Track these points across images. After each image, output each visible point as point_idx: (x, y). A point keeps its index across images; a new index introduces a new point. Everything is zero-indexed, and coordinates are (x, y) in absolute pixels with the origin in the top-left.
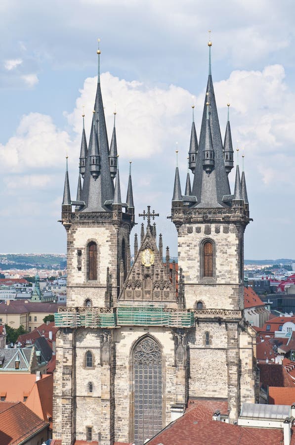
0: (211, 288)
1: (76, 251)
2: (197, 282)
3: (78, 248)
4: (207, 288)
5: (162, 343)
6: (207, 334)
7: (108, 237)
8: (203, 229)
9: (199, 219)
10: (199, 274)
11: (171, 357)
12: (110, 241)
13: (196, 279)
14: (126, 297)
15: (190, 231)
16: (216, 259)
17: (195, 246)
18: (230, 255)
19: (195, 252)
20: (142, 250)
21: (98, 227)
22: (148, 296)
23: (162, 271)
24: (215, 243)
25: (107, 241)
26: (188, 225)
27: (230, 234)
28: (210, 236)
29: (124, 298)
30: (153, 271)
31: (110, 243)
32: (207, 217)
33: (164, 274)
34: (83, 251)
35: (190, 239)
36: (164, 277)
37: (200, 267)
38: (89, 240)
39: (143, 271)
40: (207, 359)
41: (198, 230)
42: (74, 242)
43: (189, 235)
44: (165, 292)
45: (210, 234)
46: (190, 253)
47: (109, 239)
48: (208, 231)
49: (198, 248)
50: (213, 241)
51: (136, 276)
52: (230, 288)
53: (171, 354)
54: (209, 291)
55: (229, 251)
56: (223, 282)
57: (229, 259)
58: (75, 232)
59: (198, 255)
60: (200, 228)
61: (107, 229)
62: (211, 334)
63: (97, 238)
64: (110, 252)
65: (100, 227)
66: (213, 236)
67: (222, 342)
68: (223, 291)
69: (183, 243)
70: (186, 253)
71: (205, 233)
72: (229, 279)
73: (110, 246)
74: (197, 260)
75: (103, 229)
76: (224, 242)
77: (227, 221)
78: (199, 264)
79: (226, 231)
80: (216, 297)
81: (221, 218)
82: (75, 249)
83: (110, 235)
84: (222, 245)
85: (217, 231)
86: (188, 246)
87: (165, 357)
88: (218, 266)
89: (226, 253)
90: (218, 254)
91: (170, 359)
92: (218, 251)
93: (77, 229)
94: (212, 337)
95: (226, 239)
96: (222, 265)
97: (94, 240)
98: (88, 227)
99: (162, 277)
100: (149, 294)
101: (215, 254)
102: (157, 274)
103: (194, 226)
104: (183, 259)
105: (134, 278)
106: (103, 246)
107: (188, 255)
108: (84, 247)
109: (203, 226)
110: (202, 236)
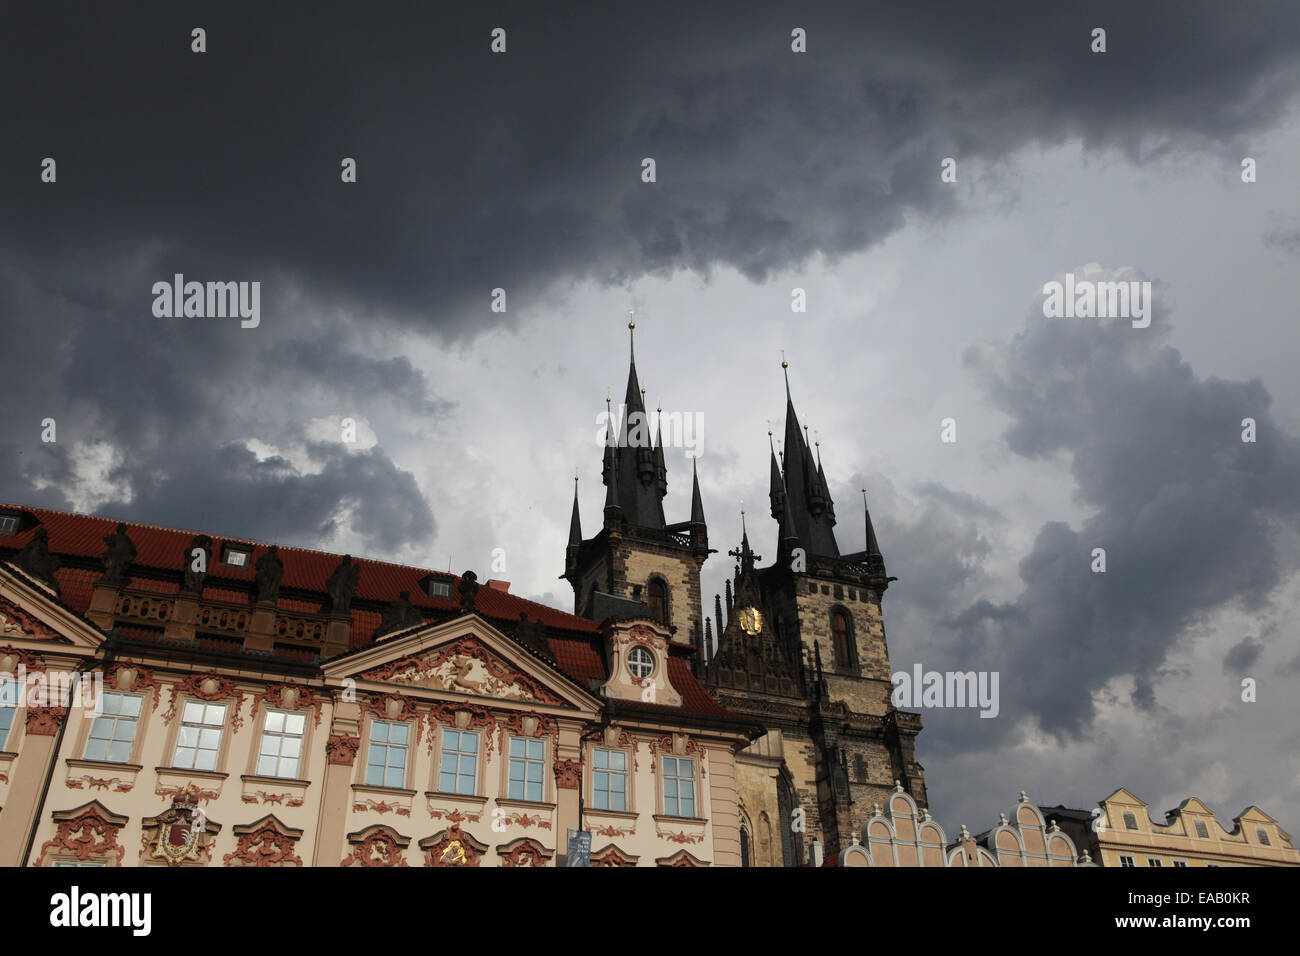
0: (855, 683)
1: (630, 589)
2: (833, 672)
3: (632, 585)
4: (848, 683)
5: (790, 770)
6: (859, 757)
7: (685, 575)
8: (832, 590)
9: (828, 572)
10: (833, 658)
11: (807, 796)
12: (688, 583)
13: (830, 666)
14: (720, 682)
15: (813, 589)
16: (857, 639)
17: (824, 614)
18: (874, 636)
19: (824, 623)
20: (742, 607)
21: (667, 556)
22: (756, 684)
23: (775, 646)
24: (850, 613)
25: (684, 582)
26: (809, 580)
27: (869, 605)
28: (844, 603)
29: (717, 683)
30: (761, 642)
31: (689, 586)
32: (839, 571)
33: (779, 652)
34: (643, 590)
35: (815, 602)
36: (780, 657)
37: (834, 646)
38: (652, 574)
39: (745, 640)
40: (863, 803)
41: (825, 591)
42: (626, 573)
43: (814, 595)
44: (783, 681)
45: (842, 599)
46: (817, 623)
47: (686, 579)
48: (839, 595)
49: (827, 618)
50: (848, 610)
51: (734, 647)
52: (881, 687)
53: (807, 791)
54: (851, 687)
55: (872, 629)
56: (870, 676)
57: (874, 643)
58: (627, 557)
59: (828, 629)
60: (827, 588)
61: (681, 562)
62: (865, 760)
63: (666, 574)
64: (689, 601)
65: (672, 557)
66: (846, 602)
67: (882, 774)
68: (872, 691)
69: (805, 607)
70: (810, 622)
71: (835, 596)
72: (878, 673)
73: (688, 590)
74: (828, 636)
75: (676, 561)
76: (863, 615)
77: (865, 584)
78: (832, 642)
79: (864, 599)
80: (863, 699)
81: (858, 578)
82: (629, 584)
83: (687, 572)
84: (862, 619)
85: (852, 597)
86: (813, 612)
87: (796, 795)
88: (860, 650)
89: (869, 632)
90: (858, 631)
91: (806, 800)
92: (858, 627)
93: (630, 553)
94: (866, 765)
95: (866, 612)
96: (865, 649)
97: (661, 577)
98: (650, 553)
99: (776, 655)
100: (759, 681)
101: (854, 631)
102: (769, 650)
103: (820, 584)
104: (808, 631)
105: (730, 650)
106: (678, 588)
107: (815, 627)
108: (644, 584)
109: (831, 586)
110: (831, 599)
